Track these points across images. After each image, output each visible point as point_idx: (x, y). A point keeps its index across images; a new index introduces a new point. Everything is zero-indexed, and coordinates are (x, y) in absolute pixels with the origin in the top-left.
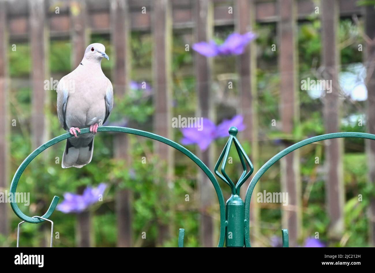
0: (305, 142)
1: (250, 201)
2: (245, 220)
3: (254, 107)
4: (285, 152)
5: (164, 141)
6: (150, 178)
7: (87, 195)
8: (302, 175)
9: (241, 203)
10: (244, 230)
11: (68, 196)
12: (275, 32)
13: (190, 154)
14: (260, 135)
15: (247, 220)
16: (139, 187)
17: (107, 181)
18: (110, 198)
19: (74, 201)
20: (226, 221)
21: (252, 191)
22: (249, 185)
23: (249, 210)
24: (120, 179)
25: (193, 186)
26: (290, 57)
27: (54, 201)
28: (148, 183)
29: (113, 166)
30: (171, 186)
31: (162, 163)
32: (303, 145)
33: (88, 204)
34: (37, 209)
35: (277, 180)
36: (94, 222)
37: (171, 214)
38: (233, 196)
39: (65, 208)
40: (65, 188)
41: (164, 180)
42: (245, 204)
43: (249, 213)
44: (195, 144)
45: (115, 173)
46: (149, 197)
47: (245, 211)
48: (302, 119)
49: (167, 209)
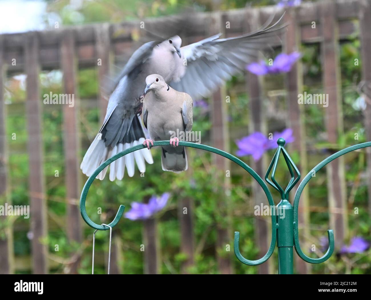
0: (346, 150)
1: (298, 205)
2: (294, 222)
3: (302, 120)
4: (329, 159)
5: (218, 152)
6: (209, 186)
7: (152, 204)
8: (347, 180)
9: (290, 207)
10: (294, 232)
11: (135, 205)
12: (318, 51)
13: (243, 163)
14: (308, 145)
15: (296, 222)
16: (199, 195)
17: (170, 191)
18: (173, 205)
19: (140, 210)
20: (277, 224)
21: (300, 196)
22: (297, 191)
23: (297, 213)
24: (182, 189)
25: (249, 193)
26: (333, 74)
27: (120, 209)
28: (207, 192)
29: (175, 177)
30: (228, 193)
31: (219, 173)
32: (345, 153)
33: (153, 212)
34: (107, 217)
35: (324, 186)
36: (160, 228)
37: (229, 219)
38: (282, 201)
39: (132, 216)
40: (132, 198)
41: (222, 189)
42: (293, 208)
43: (297, 216)
44: (249, 155)
45: (177, 184)
46: (208, 204)
47: (293, 214)
48: (346, 130)
49: (225, 214)
